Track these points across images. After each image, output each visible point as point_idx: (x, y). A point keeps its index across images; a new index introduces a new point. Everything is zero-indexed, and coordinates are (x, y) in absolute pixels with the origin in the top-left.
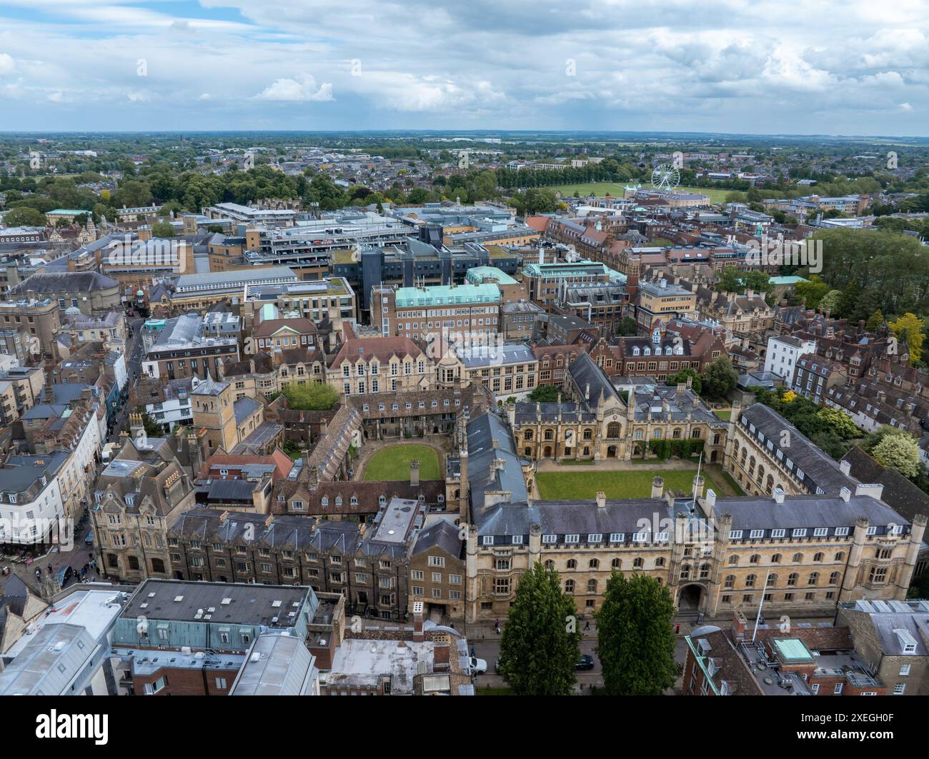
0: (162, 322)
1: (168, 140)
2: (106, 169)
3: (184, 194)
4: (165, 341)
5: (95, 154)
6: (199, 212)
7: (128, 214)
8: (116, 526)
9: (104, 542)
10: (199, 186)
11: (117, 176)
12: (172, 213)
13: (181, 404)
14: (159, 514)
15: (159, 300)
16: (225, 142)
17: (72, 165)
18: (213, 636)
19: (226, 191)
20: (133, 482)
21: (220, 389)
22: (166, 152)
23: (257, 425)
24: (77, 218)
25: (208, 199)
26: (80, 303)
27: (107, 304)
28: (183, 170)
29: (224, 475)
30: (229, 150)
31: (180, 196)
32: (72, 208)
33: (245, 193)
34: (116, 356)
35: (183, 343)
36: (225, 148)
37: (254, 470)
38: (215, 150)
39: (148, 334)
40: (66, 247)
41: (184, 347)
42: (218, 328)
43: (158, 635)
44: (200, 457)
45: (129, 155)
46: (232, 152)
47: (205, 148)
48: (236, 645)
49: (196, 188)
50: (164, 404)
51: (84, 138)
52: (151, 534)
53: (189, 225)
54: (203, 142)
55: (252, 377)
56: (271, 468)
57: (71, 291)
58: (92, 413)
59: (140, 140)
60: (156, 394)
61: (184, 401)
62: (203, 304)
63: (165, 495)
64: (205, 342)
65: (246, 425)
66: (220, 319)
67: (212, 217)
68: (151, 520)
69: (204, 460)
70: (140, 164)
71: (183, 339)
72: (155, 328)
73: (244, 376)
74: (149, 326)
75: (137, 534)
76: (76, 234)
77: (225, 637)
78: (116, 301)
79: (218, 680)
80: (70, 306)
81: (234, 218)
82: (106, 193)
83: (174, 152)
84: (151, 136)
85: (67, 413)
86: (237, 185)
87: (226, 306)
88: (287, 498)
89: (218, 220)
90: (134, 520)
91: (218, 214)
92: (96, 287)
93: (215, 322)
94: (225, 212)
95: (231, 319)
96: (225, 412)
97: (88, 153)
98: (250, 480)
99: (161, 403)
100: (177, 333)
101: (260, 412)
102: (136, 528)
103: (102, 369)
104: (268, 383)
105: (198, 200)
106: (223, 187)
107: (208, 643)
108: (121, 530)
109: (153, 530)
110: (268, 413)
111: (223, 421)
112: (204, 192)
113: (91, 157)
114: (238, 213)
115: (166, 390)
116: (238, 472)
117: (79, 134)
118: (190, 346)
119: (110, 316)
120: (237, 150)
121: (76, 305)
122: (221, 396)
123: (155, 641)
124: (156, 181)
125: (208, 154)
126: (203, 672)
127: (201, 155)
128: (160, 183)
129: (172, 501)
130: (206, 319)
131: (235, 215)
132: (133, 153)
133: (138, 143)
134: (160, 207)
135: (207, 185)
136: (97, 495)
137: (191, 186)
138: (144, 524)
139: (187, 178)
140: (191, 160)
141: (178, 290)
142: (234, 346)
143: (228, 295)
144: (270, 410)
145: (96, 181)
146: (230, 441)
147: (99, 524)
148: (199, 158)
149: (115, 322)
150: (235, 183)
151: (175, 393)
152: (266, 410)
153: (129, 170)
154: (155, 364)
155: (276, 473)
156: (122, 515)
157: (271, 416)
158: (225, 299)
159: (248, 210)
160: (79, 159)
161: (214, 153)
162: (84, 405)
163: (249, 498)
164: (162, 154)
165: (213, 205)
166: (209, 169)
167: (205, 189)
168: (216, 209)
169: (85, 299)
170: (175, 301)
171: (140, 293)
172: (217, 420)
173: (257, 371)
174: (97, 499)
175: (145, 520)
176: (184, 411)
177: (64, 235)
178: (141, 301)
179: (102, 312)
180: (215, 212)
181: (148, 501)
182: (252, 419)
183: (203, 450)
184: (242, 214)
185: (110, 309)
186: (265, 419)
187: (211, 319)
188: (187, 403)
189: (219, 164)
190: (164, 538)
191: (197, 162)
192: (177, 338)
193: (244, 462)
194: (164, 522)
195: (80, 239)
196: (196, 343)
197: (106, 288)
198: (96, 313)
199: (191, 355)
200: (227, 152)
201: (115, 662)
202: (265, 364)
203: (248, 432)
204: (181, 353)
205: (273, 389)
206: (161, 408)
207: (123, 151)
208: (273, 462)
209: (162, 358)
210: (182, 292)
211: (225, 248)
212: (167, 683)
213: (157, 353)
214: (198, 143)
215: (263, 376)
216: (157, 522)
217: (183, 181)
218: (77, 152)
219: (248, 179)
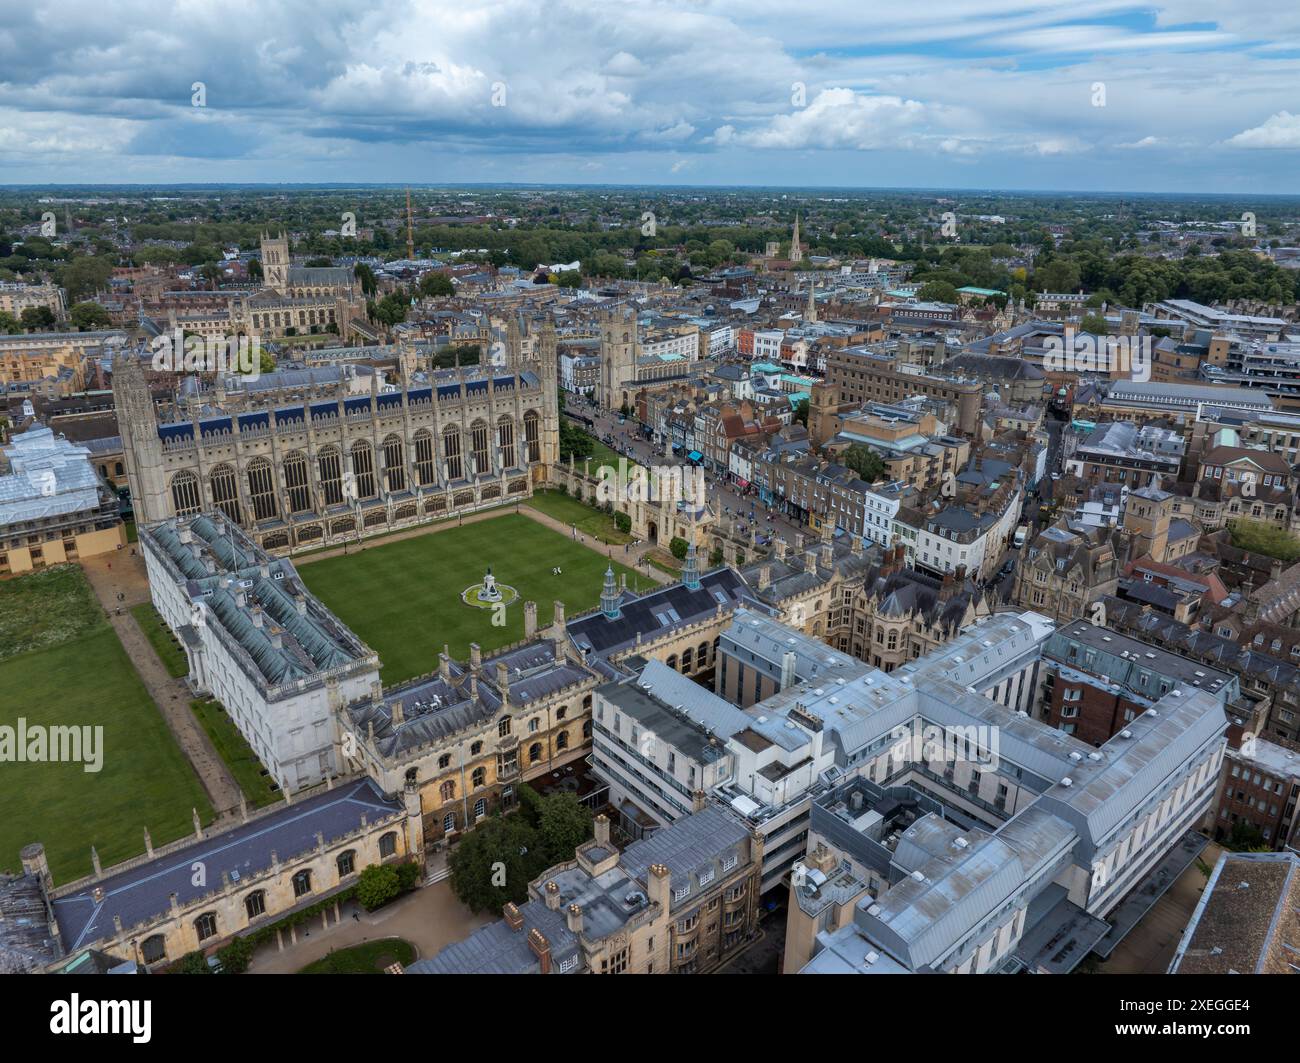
0: (1092, 425)
1: (1100, 205)
2: (1018, 242)
3: (1121, 282)
4: (1095, 444)
5: (1002, 220)
6: (1138, 307)
7: (1048, 301)
8: (1042, 584)
9: (1023, 596)
10: (1146, 274)
11: (1031, 252)
12: (1104, 305)
13: (1104, 510)
14: (1086, 584)
15: (1086, 403)
16: (1184, 212)
17: (977, 234)
18: (1133, 676)
19: (1183, 284)
20: (1068, 549)
21: (1163, 497)
22: (1096, 222)
23: (1188, 552)
24: (989, 299)
25: (1155, 292)
26: (1000, 389)
27: (1028, 397)
28: (1119, 249)
29: (1147, 580)
30: (1189, 223)
31: (1116, 284)
32: (984, 287)
33: (1210, 288)
34: (1040, 449)
35: (1115, 450)
36: (1184, 220)
37: (1181, 585)
38: (1167, 223)
39: (1073, 434)
40: (979, 330)
41: (1116, 454)
42: (1155, 445)
43: (1084, 658)
44: (1127, 555)
45: (1046, 225)
46: (1193, 227)
47: (1153, 219)
48: (1152, 691)
49: (1141, 276)
50: (1086, 505)
51: (990, 199)
52: (1071, 601)
53: (1129, 322)
54: (1148, 210)
55: (1192, 502)
56: (1203, 588)
57: (995, 375)
58: (1015, 492)
59: (1059, 204)
60: (1081, 492)
61: (1108, 507)
62: (1137, 417)
63: (1094, 569)
64: (1141, 454)
65: (1176, 546)
66: (1160, 435)
67: (1156, 317)
68: (1075, 587)
69: (1129, 559)
70: (1059, 238)
71: (1116, 446)
72: (1082, 429)
73: (1184, 499)
74: (1075, 426)
75: (1057, 597)
76: (991, 317)
77: (1144, 680)
78: (1038, 394)
79: (1127, 711)
80: (990, 391)
81: (1188, 321)
82: (1022, 272)
83: (1107, 223)
84: (1075, 199)
85: (994, 486)
86: (1199, 276)
87: (1168, 424)
88: (1213, 622)
89: (1166, 322)
90: (1059, 583)
91: (1165, 312)
92: (1022, 376)
93: (1153, 437)
94: (1178, 312)
95: (1173, 438)
96: (1161, 524)
97: (996, 219)
98: (1176, 591)
99: (1083, 502)
100: (1109, 438)
101: (1195, 539)
102: (1058, 591)
103: (1025, 457)
104: (1210, 514)
105: (1141, 292)
106: (1180, 277)
107: (1127, 679)
108: (1044, 589)
109: (1074, 597)
110: (1205, 544)
111: (1156, 531)
112: (1152, 283)
113: (999, 225)
114: (1196, 315)
115: (1092, 491)
116: (1165, 583)
117: (983, 192)
118: (1123, 454)
119: (1031, 409)
120: (1202, 224)
121: (996, 389)
122: (1162, 504)
123: (1080, 662)
124: (1086, 262)
125: (1155, 229)
126: (1118, 698)
127: (1145, 229)
128: (1090, 265)
129: (1100, 577)
130: (1143, 433)
131: (1191, 317)
132: (1051, 221)
133: (1057, 207)
134: (1088, 297)
135: (1158, 274)
136: (1032, 551)
137: (1136, 273)
138: (1067, 589)
139: (1129, 261)
140: (1131, 235)
141: (1112, 395)
142: (1175, 466)
143: (1172, 413)
144: (1208, 541)
145: (1009, 256)
146: (1158, 552)
147: (1025, 578)
148: (1142, 233)
149: (1036, 417)
150: (1197, 274)
151: (1100, 497)
152: (1202, 539)
153: (1047, 246)
154: (1080, 465)
155: (1207, 595)
156: (1049, 576)
157: (1208, 548)
158: (1167, 416)
159: (1211, 312)
160: (985, 226)
161: (1166, 228)
162: (1010, 482)
163: (1172, 608)
164: (1090, 226)
165: (1160, 300)
166: (1158, 250)
167: (1153, 278)
168: (1163, 307)
169: (1007, 386)
170: (1104, 408)
171: (1063, 391)
172: (1151, 529)
173: (1200, 496)
174: (1031, 555)
175: (1070, 586)
176: (1105, 518)
177: (978, 316)
178: (1061, 401)
179: (1024, 405)
180: (1161, 310)
181: (1079, 568)
182: (1184, 543)
183: (1132, 548)
184: (1202, 316)
185: (1030, 402)
186: (1198, 549)
187: (1148, 433)
188: (1110, 510)
189: (1173, 244)
190: (1082, 608)
191: (1140, 239)
192: (1110, 443)
193: (1174, 574)
194: (1088, 593)
195: (995, 324)
196: (1131, 453)
197: (1032, 379)
198: (1014, 404)
199: (1123, 465)
200: (1186, 227)
201: (1043, 666)
202: (1212, 492)
203: (1176, 555)
204: (1112, 460)
205: (1214, 522)
206: (1082, 507)
207: (1038, 218)
208: (1206, 583)
209: (1089, 460)
210: (1115, 399)
211: (1176, 357)
212: (1082, 697)
213: (1085, 454)
214: (1142, 212)
215: (1207, 504)
216: (1080, 591)
217: (1122, 265)
218: (982, 217)
219: (1216, 270)
